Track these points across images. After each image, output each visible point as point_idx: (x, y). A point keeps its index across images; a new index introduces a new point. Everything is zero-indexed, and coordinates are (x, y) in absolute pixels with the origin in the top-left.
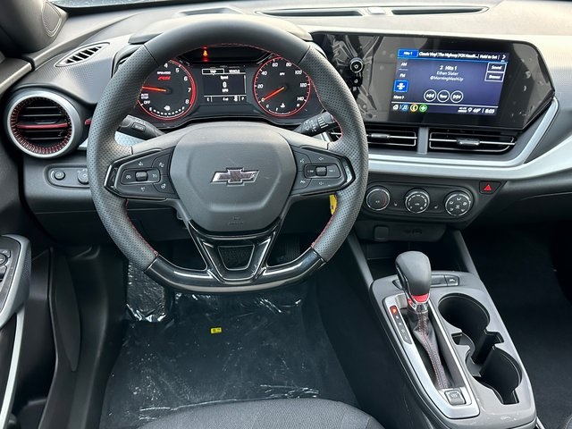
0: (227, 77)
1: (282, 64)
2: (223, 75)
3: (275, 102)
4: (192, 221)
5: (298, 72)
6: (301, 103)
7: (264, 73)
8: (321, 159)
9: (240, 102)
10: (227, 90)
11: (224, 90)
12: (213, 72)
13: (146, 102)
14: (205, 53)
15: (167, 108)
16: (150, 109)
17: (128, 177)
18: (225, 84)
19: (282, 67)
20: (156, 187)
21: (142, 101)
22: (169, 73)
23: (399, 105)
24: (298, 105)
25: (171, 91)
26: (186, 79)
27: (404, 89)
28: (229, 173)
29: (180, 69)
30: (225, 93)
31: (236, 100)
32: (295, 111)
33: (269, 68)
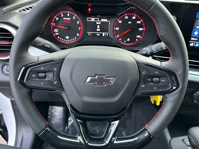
0: (100, 23)
1: (130, 17)
2: (98, 22)
3: (124, 38)
4: (71, 106)
5: (139, 22)
6: (139, 39)
7: (120, 22)
8: (156, 72)
9: (106, 37)
10: (99, 30)
11: (98, 30)
12: (93, 20)
13: (56, 34)
14: (90, 9)
15: (67, 37)
16: (59, 37)
17: (34, 75)
18: (98, 27)
19: (130, 19)
20: (50, 82)
21: (55, 33)
22: (69, 19)
23: (194, 43)
24: (137, 40)
25: (70, 29)
26: (78, 22)
27: (198, 35)
28: (96, 77)
29: (75, 17)
30: (98, 32)
31: (104, 35)
32: (135, 43)
33: (123, 19)
